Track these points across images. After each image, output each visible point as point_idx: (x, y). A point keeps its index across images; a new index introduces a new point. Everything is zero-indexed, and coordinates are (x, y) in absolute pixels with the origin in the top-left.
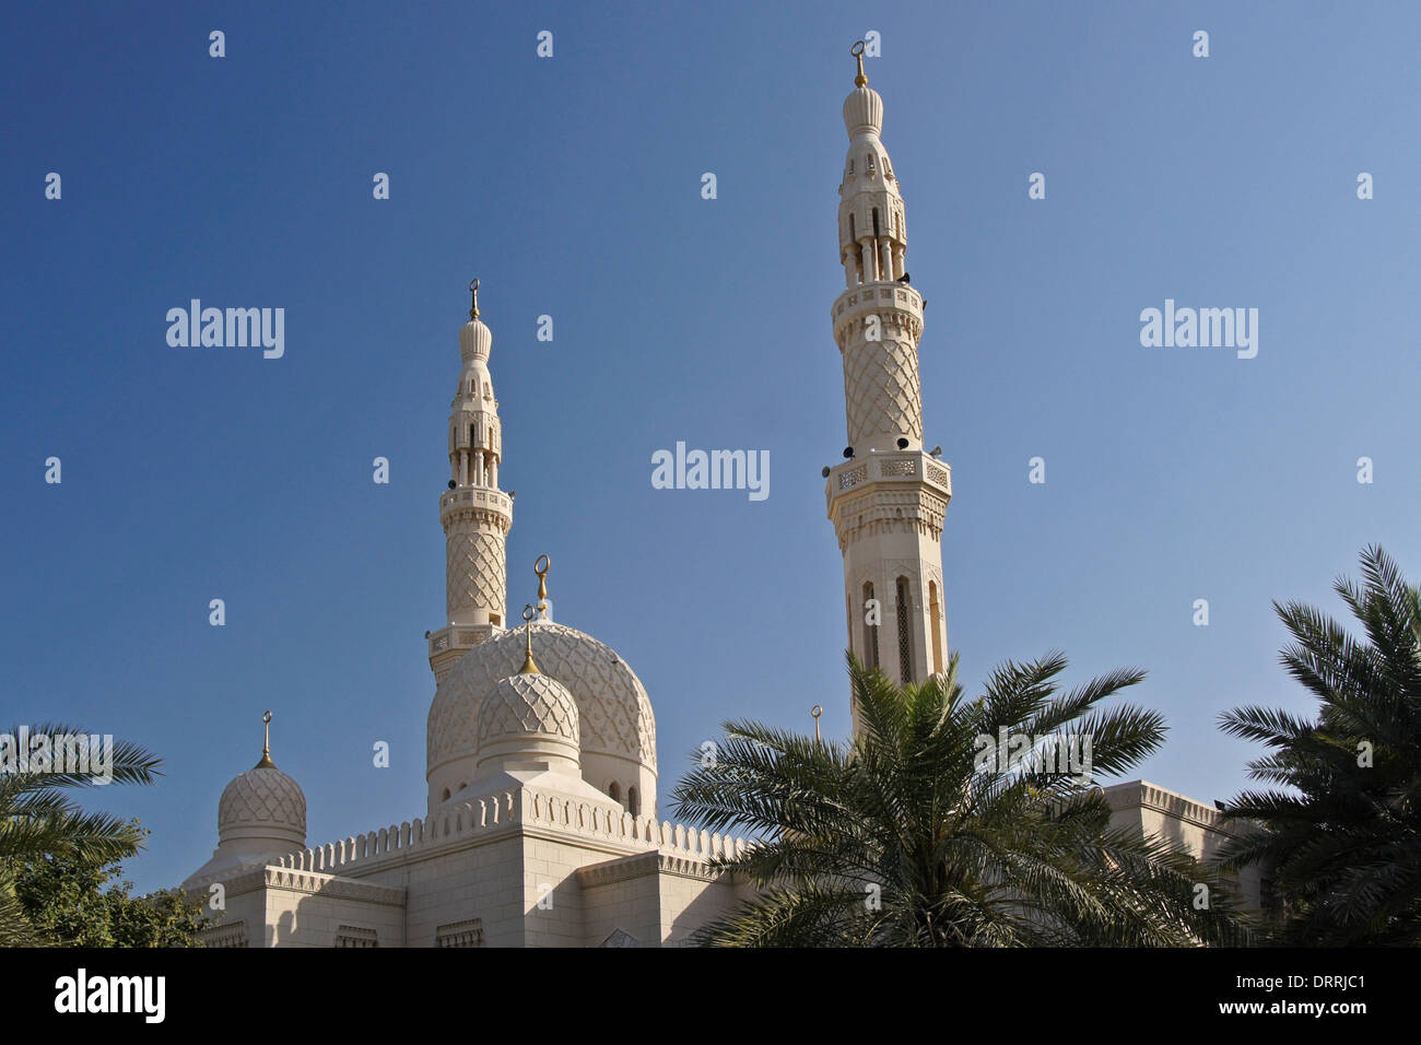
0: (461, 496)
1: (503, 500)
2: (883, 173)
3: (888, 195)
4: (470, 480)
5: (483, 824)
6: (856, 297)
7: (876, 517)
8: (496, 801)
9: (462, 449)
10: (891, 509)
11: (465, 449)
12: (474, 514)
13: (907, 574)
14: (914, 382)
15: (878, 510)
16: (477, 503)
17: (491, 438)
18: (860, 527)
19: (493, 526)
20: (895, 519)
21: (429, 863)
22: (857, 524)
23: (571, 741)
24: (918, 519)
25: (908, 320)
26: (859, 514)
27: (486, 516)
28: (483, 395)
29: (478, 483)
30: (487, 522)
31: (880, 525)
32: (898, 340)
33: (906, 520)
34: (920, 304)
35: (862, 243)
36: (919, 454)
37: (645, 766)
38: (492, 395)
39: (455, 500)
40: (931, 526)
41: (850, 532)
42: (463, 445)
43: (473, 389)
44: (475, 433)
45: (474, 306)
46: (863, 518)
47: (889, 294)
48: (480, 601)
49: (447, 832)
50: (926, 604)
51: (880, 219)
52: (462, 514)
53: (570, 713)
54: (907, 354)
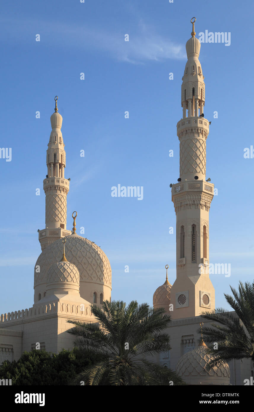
0: (50, 181)
1: (66, 182)
2: (198, 73)
3: (199, 82)
4: (54, 175)
5: (46, 312)
6: (184, 122)
7: (186, 203)
8: (50, 305)
9: (52, 163)
10: (191, 201)
11: (53, 163)
12: (55, 187)
13: (195, 224)
14: (203, 153)
15: (187, 201)
16: (56, 184)
17: (62, 159)
18: (181, 206)
19: (62, 192)
20: (192, 204)
21: (29, 323)
22: (180, 205)
23: (76, 284)
24: (201, 204)
25: (202, 131)
26: (181, 202)
27: (60, 188)
28: (59, 142)
29: (57, 176)
30: (60, 190)
31: (187, 206)
32: (198, 138)
33: (196, 205)
34: (208, 123)
35: (188, 101)
36: (202, 181)
37: (106, 286)
38: (62, 142)
39: (49, 182)
40: (206, 206)
41: (178, 208)
42: (52, 161)
43: (55, 140)
44: (56, 157)
45: (56, 107)
46: (182, 203)
47: (196, 122)
48: (57, 219)
49: (35, 314)
50: (202, 234)
51: (195, 92)
52: (51, 187)
53: (76, 275)
54: (201, 144)
